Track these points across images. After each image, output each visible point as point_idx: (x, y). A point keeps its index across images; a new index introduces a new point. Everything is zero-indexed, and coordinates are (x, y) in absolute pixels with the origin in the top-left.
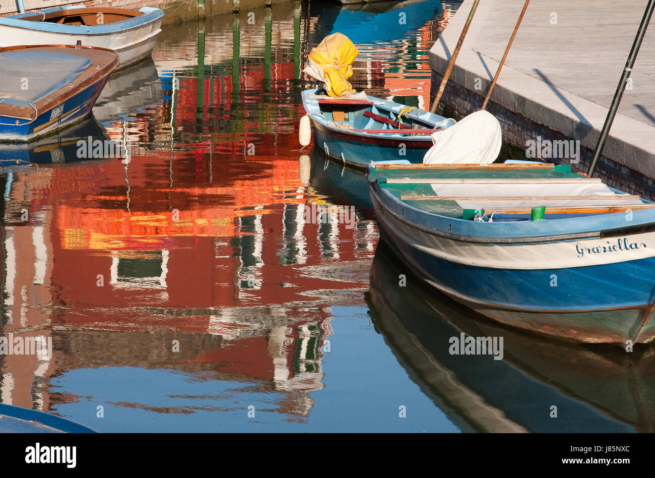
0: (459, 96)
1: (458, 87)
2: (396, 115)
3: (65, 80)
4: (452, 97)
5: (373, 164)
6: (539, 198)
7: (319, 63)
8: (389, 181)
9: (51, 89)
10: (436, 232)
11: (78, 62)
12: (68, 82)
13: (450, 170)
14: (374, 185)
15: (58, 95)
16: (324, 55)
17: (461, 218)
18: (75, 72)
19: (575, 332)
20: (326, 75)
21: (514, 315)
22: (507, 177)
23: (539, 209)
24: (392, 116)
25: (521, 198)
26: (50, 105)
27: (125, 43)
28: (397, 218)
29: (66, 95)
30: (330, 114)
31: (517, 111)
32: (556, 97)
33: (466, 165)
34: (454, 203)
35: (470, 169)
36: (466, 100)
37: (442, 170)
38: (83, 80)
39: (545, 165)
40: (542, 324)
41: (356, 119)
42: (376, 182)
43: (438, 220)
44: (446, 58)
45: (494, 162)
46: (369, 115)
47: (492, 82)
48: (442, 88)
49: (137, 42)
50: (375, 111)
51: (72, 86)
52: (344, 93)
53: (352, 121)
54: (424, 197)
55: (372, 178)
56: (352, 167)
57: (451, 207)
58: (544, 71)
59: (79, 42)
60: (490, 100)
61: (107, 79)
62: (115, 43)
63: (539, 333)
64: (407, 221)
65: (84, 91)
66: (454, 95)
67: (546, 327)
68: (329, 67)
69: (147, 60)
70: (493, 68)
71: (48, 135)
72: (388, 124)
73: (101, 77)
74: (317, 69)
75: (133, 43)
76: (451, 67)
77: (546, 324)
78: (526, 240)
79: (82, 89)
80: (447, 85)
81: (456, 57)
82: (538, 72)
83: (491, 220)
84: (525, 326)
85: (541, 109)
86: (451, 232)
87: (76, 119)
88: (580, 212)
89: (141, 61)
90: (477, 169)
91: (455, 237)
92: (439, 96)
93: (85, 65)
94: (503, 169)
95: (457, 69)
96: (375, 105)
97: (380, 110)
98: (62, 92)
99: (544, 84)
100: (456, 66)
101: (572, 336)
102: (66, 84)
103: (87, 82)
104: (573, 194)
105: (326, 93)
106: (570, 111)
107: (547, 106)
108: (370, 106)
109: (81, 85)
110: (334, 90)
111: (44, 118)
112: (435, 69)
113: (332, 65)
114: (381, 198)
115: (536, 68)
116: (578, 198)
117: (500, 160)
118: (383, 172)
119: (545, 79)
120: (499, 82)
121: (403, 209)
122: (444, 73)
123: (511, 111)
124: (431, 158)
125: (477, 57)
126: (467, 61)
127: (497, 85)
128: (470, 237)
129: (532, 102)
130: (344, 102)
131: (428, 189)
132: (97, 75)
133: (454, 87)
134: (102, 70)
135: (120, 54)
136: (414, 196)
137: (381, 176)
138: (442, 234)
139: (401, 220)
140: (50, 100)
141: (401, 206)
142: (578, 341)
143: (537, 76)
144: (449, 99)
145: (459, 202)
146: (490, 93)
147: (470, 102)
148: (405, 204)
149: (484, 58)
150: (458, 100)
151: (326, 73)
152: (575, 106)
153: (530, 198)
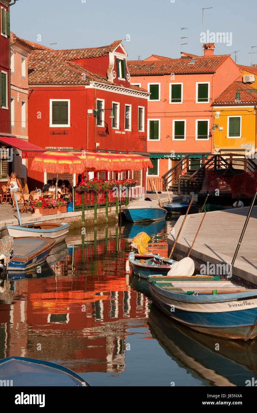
0: (178, 253)
1: (178, 250)
2: (161, 260)
3: (37, 249)
4: (176, 254)
5: (150, 276)
6: (210, 288)
7: (136, 242)
8: (157, 282)
9: (32, 252)
10: (177, 300)
11: (41, 242)
12: (38, 249)
13: (177, 278)
14: (152, 283)
15: (35, 254)
16: (138, 239)
17: (186, 294)
18: (41, 246)
19: (227, 335)
20: (138, 247)
21: (206, 329)
22: (197, 280)
23: (215, 291)
24: (160, 261)
25: (204, 288)
26: (32, 257)
27: (57, 235)
28: (161, 295)
29: (38, 254)
30: (140, 260)
31: (200, 258)
32: (213, 253)
33: (183, 276)
34: (181, 290)
35: (184, 278)
36: (181, 255)
37: (175, 278)
38: (44, 248)
39: (210, 277)
40: (215, 332)
41: (149, 262)
42: (152, 282)
43: (177, 295)
44: (174, 240)
45: (192, 275)
46: (152, 261)
47: (190, 248)
48: (172, 251)
49: (61, 235)
50: (155, 259)
51: (40, 251)
52: (145, 253)
53: (147, 263)
54: (170, 287)
55: (150, 281)
56: (142, 278)
57: (180, 291)
58: (208, 245)
59: (41, 236)
60: (190, 255)
61: (52, 248)
62: (53, 236)
63: (215, 335)
64: (165, 296)
65: (44, 252)
66: (176, 253)
67: (217, 333)
68: (139, 244)
69: (64, 242)
70: (191, 244)
71: (31, 268)
72: (159, 264)
73: (50, 247)
74: (135, 244)
75: (59, 236)
76: (175, 243)
77: (217, 332)
78: (210, 302)
79: (43, 252)
80: (174, 250)
81: (177, 240)
82: (206, 245)
83: (197, 295)
84: (209, 333)
85: (208, 258)
86: (183, 299)
87: (41, 263)
88: (227, 292)
89: (62, 242)
90: (187, 278)
91: (184, 301)
92: (171, 253)
93: (44, 243)
94: (196, 278)
95: (177, 244)
96: (155, 257)
97: (156, 259)
98: (36, 253)
99: (208, 249)
100: (177, 243)
101: (226, 337)
102: (37, 250)
103: (45, 249)
104: (222, 287)
105: (138, 253)
106: (218, 258)
107: (210, 256)
108: (153, 257)
109: (43, 250)
110: (141, 252)
111: (30, 262)
112: (170, 244)
113: (140, 243)
114: (154, 288)
115: (205, 243)
116: (223, 288)
117: (194, 274)
118: (154, 279)
119: (209, 247)
120: (193, 248)
121: (164, 292)
122: (173, 245)
123: (197, 258)
124: (170, 274)
125: (184, 240)
126: (181, 241)
127: (192, 249)
128: (190, 301)
129: (205, 255)
130: (144, 256)
131: (170, 285)
132: (49, 247)
133: (176, 250)
134: (51, 245)
135: (56, 239)
136: (166, 287)
137: (154, 280)
138: (179, 300)
139: (163, 296)
140: (32, 256)
141: (163, 291)
142: (228, 338)
143: (206, 246)
144: (175, 254)
145: (182, 289)
146: (190, 252)
147: (182, 255)
148: (164, 290)
149: (186, 240)
150: (178, 255)
151: (138, 246)
152: (220, 256)
153: (207, 288)
